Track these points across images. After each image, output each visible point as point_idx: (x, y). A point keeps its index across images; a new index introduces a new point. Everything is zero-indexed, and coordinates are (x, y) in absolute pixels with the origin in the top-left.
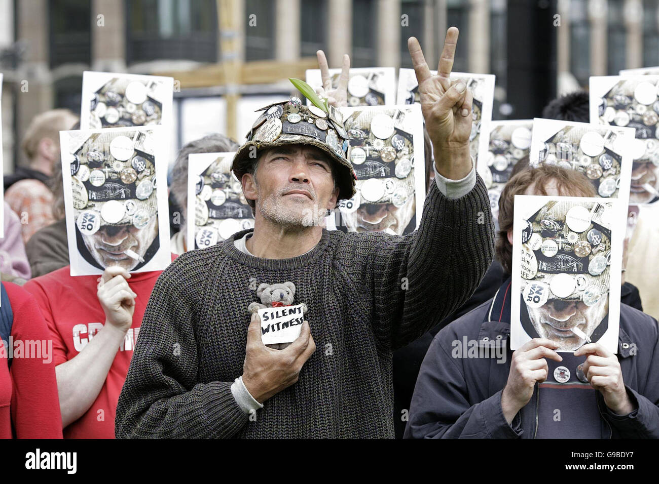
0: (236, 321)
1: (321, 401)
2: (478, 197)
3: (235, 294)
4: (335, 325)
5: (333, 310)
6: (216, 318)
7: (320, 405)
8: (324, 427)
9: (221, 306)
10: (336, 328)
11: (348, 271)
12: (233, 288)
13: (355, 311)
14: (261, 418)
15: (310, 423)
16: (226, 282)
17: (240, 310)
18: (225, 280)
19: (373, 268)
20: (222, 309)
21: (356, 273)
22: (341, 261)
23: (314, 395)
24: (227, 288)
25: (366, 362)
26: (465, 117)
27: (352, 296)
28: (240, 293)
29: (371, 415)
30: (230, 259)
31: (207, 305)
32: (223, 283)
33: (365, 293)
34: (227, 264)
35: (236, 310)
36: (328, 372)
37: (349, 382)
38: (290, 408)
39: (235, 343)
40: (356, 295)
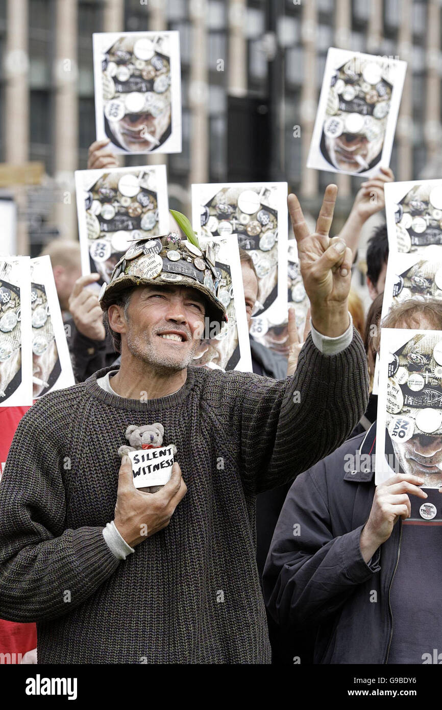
0: (105, 464)
1: (191, 545)
2: (355, 353)
3: (103, 436)
4: (204, 467)
5: (201, 452)
6: (85, 462)
7: (191, 549)
8: (195, 571)
9: (89, 449)
10: (205, 471)
11: (215, 412)
12: (101, 430)
13: (223, 453)
14: (132, 563)
15: (180, 568)
16: (93, 424)
17: (108, 453)
18: (92, 421)
19: (241, 410)
20: (90, 452)
21: (224, 414)
22: (209, 401)
23: (184, 539)
24: (95, 430)
25: (235, 506)
26: (344, 277)
27: (220, 438)
28: (108, 435)
29: (240, 559)
30: (96, 399)
31: (75, 449)
32: (90, 425)
33: (232, 435)
34: (93, 404)
35: (105, 453)
36: (198, 515)
37: (217, 525)
38: (160, 552)
39: (104, 487)
40: (224, 437)
